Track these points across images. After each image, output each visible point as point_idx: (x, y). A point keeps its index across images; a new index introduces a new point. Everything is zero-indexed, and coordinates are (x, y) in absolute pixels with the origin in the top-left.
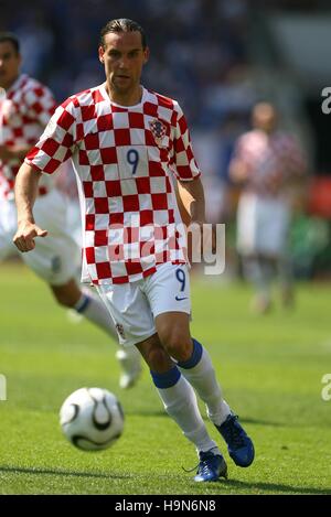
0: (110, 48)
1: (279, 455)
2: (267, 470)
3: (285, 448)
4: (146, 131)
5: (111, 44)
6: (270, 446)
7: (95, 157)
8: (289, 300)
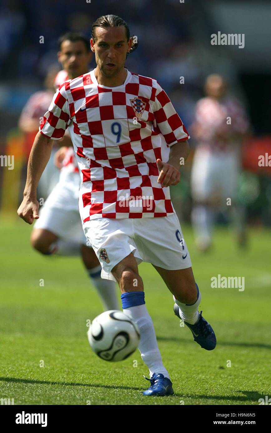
0: (99, 40)
1: (217, 374)
2: (207, 386)
3: (222, 368)
4: (128, 107)
5: (100, 37)
6: (209, 367)
7: (84, 129)
8: (243, 243)
